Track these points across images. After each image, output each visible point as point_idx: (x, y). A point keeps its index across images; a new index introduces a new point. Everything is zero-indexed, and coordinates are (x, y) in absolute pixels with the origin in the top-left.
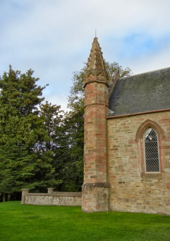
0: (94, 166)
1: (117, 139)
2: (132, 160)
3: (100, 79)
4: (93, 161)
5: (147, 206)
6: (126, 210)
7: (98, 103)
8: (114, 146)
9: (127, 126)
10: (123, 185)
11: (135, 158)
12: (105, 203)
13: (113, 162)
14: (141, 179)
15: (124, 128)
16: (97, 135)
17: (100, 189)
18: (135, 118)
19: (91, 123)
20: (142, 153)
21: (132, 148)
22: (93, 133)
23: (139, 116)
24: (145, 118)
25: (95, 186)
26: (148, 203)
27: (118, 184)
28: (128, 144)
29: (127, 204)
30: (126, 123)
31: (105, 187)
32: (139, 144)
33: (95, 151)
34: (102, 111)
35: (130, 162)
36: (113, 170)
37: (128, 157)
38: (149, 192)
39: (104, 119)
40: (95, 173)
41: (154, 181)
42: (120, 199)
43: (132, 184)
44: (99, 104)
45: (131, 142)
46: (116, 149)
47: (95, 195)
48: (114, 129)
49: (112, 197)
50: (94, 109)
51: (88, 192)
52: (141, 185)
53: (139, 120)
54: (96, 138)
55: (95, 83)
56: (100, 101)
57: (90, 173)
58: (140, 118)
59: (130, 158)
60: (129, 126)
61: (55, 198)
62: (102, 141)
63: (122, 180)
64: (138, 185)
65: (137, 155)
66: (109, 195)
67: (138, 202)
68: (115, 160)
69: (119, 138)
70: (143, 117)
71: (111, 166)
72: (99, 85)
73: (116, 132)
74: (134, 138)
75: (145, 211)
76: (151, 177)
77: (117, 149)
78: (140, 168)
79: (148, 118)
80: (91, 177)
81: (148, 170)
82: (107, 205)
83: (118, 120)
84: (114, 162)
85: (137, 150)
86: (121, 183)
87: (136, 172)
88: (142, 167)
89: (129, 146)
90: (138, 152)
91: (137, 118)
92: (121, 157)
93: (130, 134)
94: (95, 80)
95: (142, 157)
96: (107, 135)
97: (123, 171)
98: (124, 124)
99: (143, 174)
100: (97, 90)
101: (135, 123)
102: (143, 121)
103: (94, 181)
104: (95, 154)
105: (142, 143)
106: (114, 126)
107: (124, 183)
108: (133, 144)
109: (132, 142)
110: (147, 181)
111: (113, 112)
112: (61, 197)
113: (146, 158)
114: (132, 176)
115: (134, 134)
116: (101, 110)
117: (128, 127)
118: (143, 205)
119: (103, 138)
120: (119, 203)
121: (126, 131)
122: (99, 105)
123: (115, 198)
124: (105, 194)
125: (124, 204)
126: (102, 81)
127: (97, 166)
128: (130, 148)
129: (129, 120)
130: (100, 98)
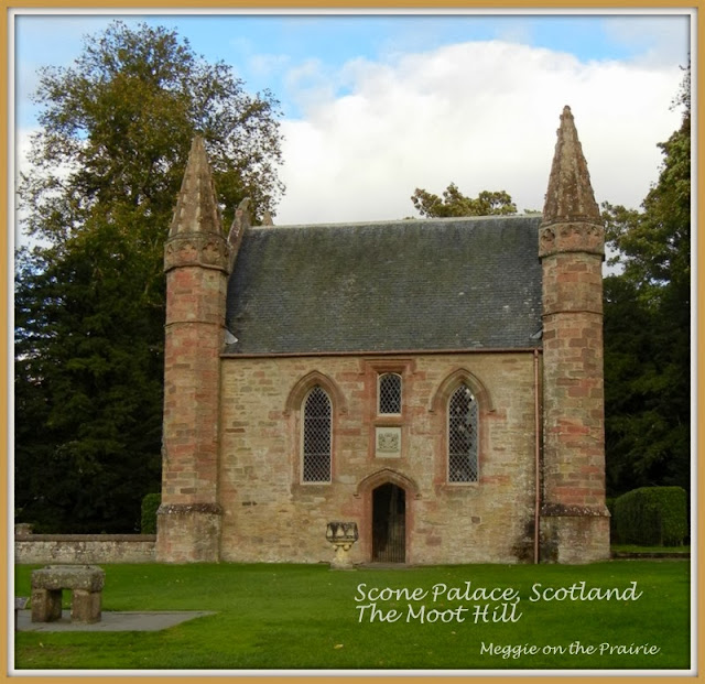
0: (189, 468)
1: (243, 407)
2: (274, 457)
3: (208, 258)
4: (188, 455)
5: (300, 551)
6: (256, 560)
7: (203, 320)
8: (235, 424)
9: (266, 378)
10: (252, 508)
11: (282, 450)
12: (211, 547)
13: (232, 459)
14: (291, 496)
15: (261, 383)
16: (198, 396)
17: (203, 518)
18: (287, 362)
19: (187, 366)
20: (298, 442)
21: (276, 430)
22: (189, 392)
23: (295, 359)
24: (308, 366)
25: (191, 510)
26: (302, 544)
27: (241, 506)
28: (267, 420)
29: (259, 547)
30: (267, 372)
31: (214, 513)
32: (292, 421)
33: (193, 432)
34: (211, 339)
35: (269, 461)
36: (231, 477)
37: (266, 449)
38: (306, 522)
39: (216, 360)
40: (192, 483)
41: (318, 499)
42: (242, 538)
43: (273, 505)
44: (205, 323)
45: (274, 416)
46: (239, 429)
47: (190, 529)
48: (239, 383)
49: (228, 533)
50: (193, 335)
51: (177, 523)
52: (291, 508)
53: (297, 368)
54: (196, 404)
55: (196, 270)
56: (209, 315)
57: (180, 483)
58: (298, 364)
59: (271, 451)
60: (274, 379)
61: (64, 545)
62: (210, 412)
63: (251, 499)
64: (283, 507)
65: (286, 445)
66: (221, 531)
67: (282, 542)
68: (236, 455)
69: (247, 406)
70: (304, 362)
71: (227, 466)
72: (206, 275)
73: (243, 390)
74: (283, 408)
75: (296, 560)
76: (312, 493)
77: (242, 430)
78: (292, 474)
79: (316, 367)
80: (182, 491)
81: (307, 477)
82: (217, 551)
83: (248, 363)
84: (236, 459)
85: (288, 434)
86: (249, 504)
87: (281, 480)
88: (296, 471)
89: (270, 425)
90: (289, 439)
91: (290, 363)
92: (250, 449)
93: (273, 397)
94: (198, 261)
95: (297, 450)
96: (219, 397)
97: (253, 478)
98: (262, 374)
99: (295, 487)
100: (203, 286)
101: (285, 375)
102: (304, 373)
103: (188, 499)
104: (192, 441)
105: (298, 420)
106: (239, 376)
107: (255, 504)
108: (279, 422)
109: (277, 417)
110: (304, 500)
111: (236, 340)
112: (81, 544)
113: (305, 451)
114: (274, 490)
115: (283, 398)
116: (208, 337)
117: (269, 382)
118: (293, 549)
119: (212, 405)
120: (241, 547)
121: (265, 389)
122: (205, 326)
123: (233, 537)
124: (214, 528)
125: (252, 548)
126: (214, 263)
127: (196, 467)
128: (272, 429)
129: (274, 366)
130: (208, 308)
